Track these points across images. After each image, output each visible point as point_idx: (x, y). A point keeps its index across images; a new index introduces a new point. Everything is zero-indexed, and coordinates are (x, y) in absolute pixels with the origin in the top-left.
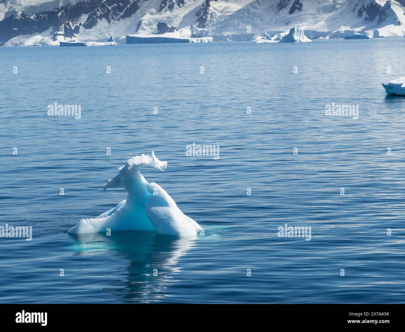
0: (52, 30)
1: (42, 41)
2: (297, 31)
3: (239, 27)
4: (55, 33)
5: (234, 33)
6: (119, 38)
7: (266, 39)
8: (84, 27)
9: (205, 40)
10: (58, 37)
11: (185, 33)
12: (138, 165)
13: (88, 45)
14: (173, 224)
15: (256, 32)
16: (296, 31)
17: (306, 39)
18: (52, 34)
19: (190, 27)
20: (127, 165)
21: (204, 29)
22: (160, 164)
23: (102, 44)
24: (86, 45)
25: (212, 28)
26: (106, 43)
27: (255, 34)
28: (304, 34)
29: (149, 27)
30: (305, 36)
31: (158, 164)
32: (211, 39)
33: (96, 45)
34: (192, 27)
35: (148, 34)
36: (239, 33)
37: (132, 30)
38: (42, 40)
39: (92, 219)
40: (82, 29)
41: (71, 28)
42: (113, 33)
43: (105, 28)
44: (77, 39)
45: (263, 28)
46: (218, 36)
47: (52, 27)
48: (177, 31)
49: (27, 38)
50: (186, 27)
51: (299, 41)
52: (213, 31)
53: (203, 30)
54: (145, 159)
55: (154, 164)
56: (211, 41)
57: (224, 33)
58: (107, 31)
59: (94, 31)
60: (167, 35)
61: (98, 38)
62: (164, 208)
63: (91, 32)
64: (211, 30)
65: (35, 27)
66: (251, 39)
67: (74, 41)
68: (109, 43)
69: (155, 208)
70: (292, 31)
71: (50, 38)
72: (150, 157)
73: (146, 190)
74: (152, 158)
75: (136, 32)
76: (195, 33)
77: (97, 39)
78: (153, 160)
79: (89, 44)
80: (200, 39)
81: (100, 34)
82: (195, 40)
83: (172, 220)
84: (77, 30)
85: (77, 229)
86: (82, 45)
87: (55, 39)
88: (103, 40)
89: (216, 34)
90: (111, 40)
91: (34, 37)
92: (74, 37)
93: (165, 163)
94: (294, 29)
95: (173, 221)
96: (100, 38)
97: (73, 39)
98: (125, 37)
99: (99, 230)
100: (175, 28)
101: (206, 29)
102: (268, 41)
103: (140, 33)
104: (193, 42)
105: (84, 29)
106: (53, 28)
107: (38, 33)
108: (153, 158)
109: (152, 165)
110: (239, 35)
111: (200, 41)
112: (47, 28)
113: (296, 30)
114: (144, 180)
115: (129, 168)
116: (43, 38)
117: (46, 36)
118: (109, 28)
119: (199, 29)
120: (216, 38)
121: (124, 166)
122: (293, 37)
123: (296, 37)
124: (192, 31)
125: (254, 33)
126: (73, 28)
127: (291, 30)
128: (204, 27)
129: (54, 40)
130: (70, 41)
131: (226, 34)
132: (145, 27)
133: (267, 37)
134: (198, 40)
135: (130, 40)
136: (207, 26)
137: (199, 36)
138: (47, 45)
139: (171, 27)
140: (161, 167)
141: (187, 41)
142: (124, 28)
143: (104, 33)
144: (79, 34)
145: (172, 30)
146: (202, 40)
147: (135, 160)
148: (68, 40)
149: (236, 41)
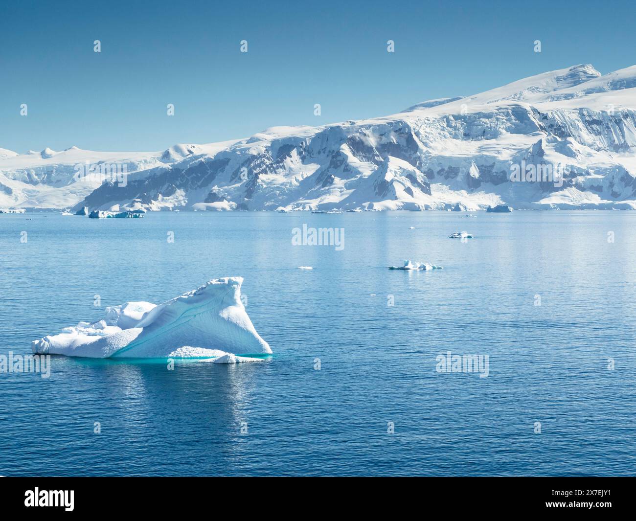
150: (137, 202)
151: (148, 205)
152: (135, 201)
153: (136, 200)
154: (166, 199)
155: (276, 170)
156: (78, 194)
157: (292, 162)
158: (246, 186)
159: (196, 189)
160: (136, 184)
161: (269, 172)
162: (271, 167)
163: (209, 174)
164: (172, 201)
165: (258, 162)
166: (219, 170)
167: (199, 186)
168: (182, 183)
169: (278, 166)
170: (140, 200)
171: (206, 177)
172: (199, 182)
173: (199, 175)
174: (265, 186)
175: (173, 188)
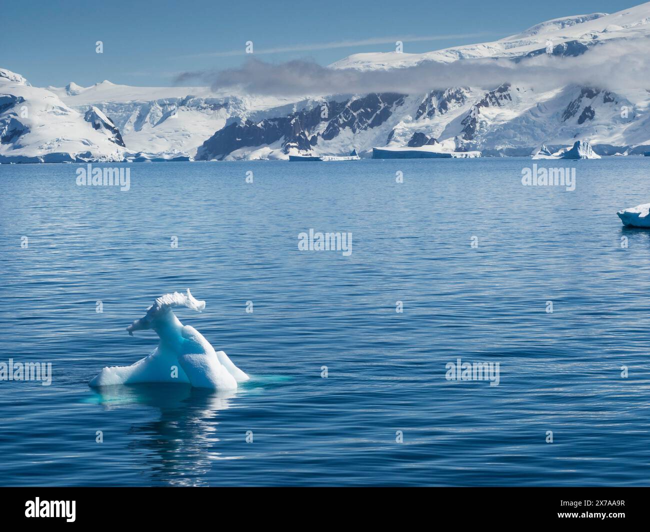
0: (284, 141)
1: (270, 155)
2: (584, 145)
3: (516, 139)
4: (287, 144)
5: (510, 146)
6: (366, 151)
7: (544, 154)
8: (322, 137)
9: (471, 154)
10: (291, 150)
11: (447, 146)
12: (169, 304)
13: (324, 160)
14: (209, 375)
15: (536, 146)
16: (582, 145)
17: (594, 156)
18: (283, 146)
19: (454, 138)
20: (156, 305)
21: (471, 141)
22: (197, 304)
23: (342, 159)
24: (322, 160)
25: (481, 139)
26: (347, 157)
27: (535, 149)
28: (591, 150)
29: (403, 137)
30: (593, 151)
31: (193, 304)
32: (478, 153)
33: (334, 160)
34: (456, 138)
35: (401, 147)
36: (515, 147)
37: (382, 142)
38: (270, 153)
39: (117, 367)
40: (320, 140)
41: (306, 139)
42: (359, 145)
43: (350, 139)
44: (314, 152)
45: (546, 140)
46: (489, 149)
47: (283, 137)
48: (438, 143)
49: (253, 151)
50: (450, 139)
51: (585, 158)
52: (482, 143)
53: (470, 143)
54: (178, 298)
55: (189, 303)
56: (478, 156)
57: (496, 146)
58: (352, 143)
59: (336, 143)
60: (425, 148)
61: (341, 151)
62: (200, 356)
63: (332, 143)
64: (480, 143)
65: (263, 137)
66: (531, 154)
67: (310, 155)
68: (350, 158)
69: (189, 355)
70: (577, 145)
71: (281, 151)
72: (185, 296)
73: (180, 334)
74: (186, 297)
75: (387, 144)
76: (460, 146)
77: (339, 152)
78: (188, 299)
79: (326, 159)
80: (464, 153)
81: (343, 146)
82: (458, 155)
83: (208, 369)
84: (314, 141)
85: (99, 379)
86: (317, 159)
87: (286, 152)
88: (346, 154)
89: (487, 148)
90: (354, 153)
91: (261, 149)
92: (310, 150)
93: (202, 303)
94: (579, 142)
95: (210, 371)
96: (343, 151)
97: (309, 152)
98: (372, 150)
99: (126, 380)
100: (435, 139)
101: (474, 142)
102: (547, 157)
103: (391, 145)
104: (455, 157)
105: (323, 139)
106: (285, 139)
107: (265, 144)
108: (188, 297)
109: (186, 305)
110: (515, 149)
111: (464, 156)
112: (278, 138)
113: (581, 143)
114: (178, 323)
115: (158, 308)
116: (272, 150)
117: (276, 148)
118: (354, 138)
119: (465, 141)
120: (485, 153)
121: (152, 306)
122: (578, 153)
123: (581, 153)
124: (457, 144)
125: (534, 147)
126: (309, 138)
127: (576, 143)
128: (471, 139)
129: (285, 154)
130: (305, 155)
131: (499, 148)
132: (399, 138)
133: (545, 152)
134: (462, 155)
135: (378, 154)
136: (475, 138)
137: (466, 150)
138: (277, 159)
139: (430, 138)
140: (197, 308)
141: (449, 156)
142: (372, 139)
143: (348, 145)
144: (316, 146)
145: (432, 142)
146: (466, 155)
147: (166, 299)
148: (302, 154)
149: (511, 157)
150: (293, 147)
151: (307, 151)
152: (289, 146)
153: (291, 144)
154: (329, 143)
155: (500, 101)
156: (168, 139)
157: (518, 89)
158: (462, 124)
159: (365, 129)
160: (276, 123)
161: (490, 104)
162: (492, 97)
163: (382, 108)
164: (336, 146)
165: (453, 92)
166: (394, 103)
167: (369, 125)
168: (346, 121)
169: (501, 96)
170: (295, 144)
171: (378, 112)
172: (369, 120)
173: (369, 110)
174: (489, 123)
175: (335, 128)
